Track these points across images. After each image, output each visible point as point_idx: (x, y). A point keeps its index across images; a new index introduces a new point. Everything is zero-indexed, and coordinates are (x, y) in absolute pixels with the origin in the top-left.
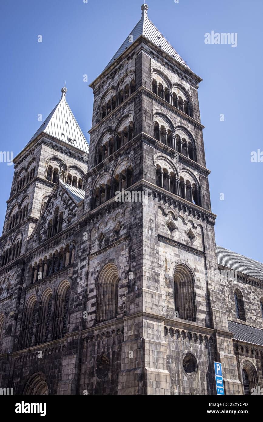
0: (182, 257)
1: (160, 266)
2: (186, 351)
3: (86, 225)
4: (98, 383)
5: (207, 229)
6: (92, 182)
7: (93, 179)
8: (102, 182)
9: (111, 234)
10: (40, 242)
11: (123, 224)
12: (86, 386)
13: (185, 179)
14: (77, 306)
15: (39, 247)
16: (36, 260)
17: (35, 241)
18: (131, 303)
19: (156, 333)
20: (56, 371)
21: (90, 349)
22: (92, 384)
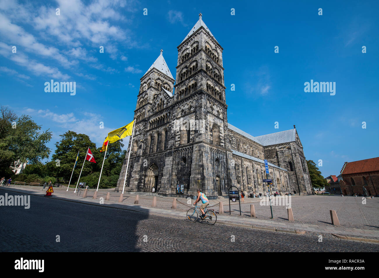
0: (215, 121)
1: (208, 124)
2: (216, 157)
3: (175, 106)
4: (181, 168)
5: (224, 111)
6: (178, 88)
7: (178, 87)
8: (182, 89)
9: (187, 110)
10: (153, 113)
11: (193, 106)
12: (176, 169)
13: (217, 90)
14: (171, 138)
15: (153, 115)
16: (152, 120)
17: (151, 112)
18: (196, 137)
19: (207, 149)
20: (162, 163)
21: (177, 155)
22: (178, 168)
